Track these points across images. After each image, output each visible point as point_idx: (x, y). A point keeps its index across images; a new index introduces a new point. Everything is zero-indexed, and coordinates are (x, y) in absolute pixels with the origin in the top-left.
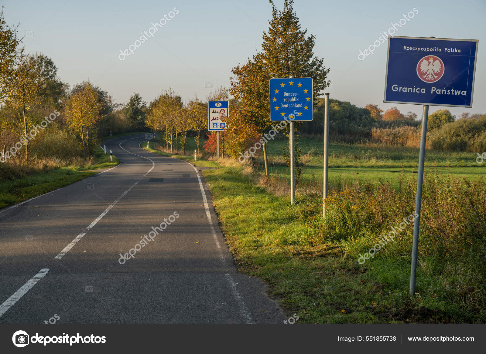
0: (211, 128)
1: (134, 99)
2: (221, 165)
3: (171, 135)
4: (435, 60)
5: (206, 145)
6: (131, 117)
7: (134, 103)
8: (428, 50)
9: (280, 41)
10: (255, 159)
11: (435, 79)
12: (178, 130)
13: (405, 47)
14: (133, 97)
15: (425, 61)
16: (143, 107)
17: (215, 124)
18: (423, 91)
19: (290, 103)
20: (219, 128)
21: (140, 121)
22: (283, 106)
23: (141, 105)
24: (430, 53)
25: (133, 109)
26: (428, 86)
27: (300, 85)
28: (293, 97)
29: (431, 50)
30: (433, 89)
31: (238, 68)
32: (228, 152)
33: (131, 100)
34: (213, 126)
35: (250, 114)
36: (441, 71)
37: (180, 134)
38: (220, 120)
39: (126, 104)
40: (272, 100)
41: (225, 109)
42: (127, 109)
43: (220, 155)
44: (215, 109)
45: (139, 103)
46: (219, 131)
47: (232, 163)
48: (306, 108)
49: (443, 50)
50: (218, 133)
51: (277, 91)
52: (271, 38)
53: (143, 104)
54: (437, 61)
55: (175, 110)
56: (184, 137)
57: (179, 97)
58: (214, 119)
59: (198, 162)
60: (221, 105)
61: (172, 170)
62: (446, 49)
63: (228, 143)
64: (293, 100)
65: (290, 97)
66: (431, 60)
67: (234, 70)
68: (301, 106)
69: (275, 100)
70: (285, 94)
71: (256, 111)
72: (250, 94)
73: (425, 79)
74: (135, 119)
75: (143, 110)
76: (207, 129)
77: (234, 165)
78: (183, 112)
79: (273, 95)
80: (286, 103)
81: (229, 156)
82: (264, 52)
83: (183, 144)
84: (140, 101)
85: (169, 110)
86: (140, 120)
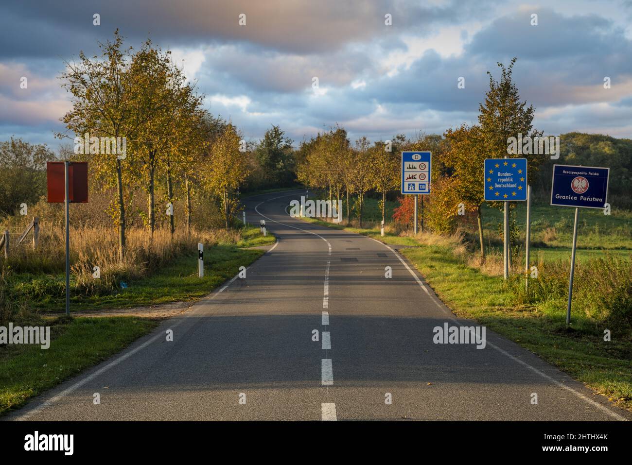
0: (406, 190)
1: (271, 134)
2: (420, 243)
3: (338, 196)
4: (582, 179)
5: (397, 213)
6: (267, 164)
7: (272, 140)
8: (578, 173)
9: (498, 114)
10: (469, 234)
11: (583, 191)
12: (351, 188)
13: (564, 172)
14: (271, 132)
15: (576, 180)
16: (287, 147)
17: (411, 185)
18: (576, 198)
19: (505, 183)
20: (417, 190)
21: (281, 171)
22: (497, 186)
23: (283, 143)
24: (579, 175)
25: (270, 151)
26: (578, 196)
27: (514, 166)
28: (508, 177)
29: (580, 173)
30: (582, 197)
31: (450, 131)
32: (430, 224)
33: (267, 137)
34: (409, 188)
35: (464, 190)
36: (587, 186)
37: (355, 195)
38: (418, 179)
39: (259, 143)
40: (486, 181)
41: (427, 163)
42: (260, 150)
43: (418, 230)
44: (411, 163)
45: (279, 142)
46: (417, 195)
47: (438, 241)
48: (520, 188)
49: (588, 173)
50: (415, 197)
51: (491, 172)
52: (488, 109)
53: (286, 142)
54: (584, 180)
55: (347, 159)
56: (360, 199)
57: (343, 131)
58: (410, 178)
59: (387, 238)
60: (420, 157)
61: (359, 249)
62: (589, 173)
63: (430, 211)
64: (507, 180)
65: (504, 177)
66: (580, 180)
67: (447, 133)
68: (515, 186)
69: (489, 180)
70: (499, 174)
71: (471, 187)
72: (464, 169)
73: (576, 191)
74: (273, 166)
75: (287, 153)
76: (400, 191)
77: (440, 244)
78: (360, 161)
79: (487, 175)
80: (500, 183)
81: (432, 231)
82: (480, 125)
83: (359, 210)
84: (282, 138)
85: (337, 158)
86: (281, 169)
